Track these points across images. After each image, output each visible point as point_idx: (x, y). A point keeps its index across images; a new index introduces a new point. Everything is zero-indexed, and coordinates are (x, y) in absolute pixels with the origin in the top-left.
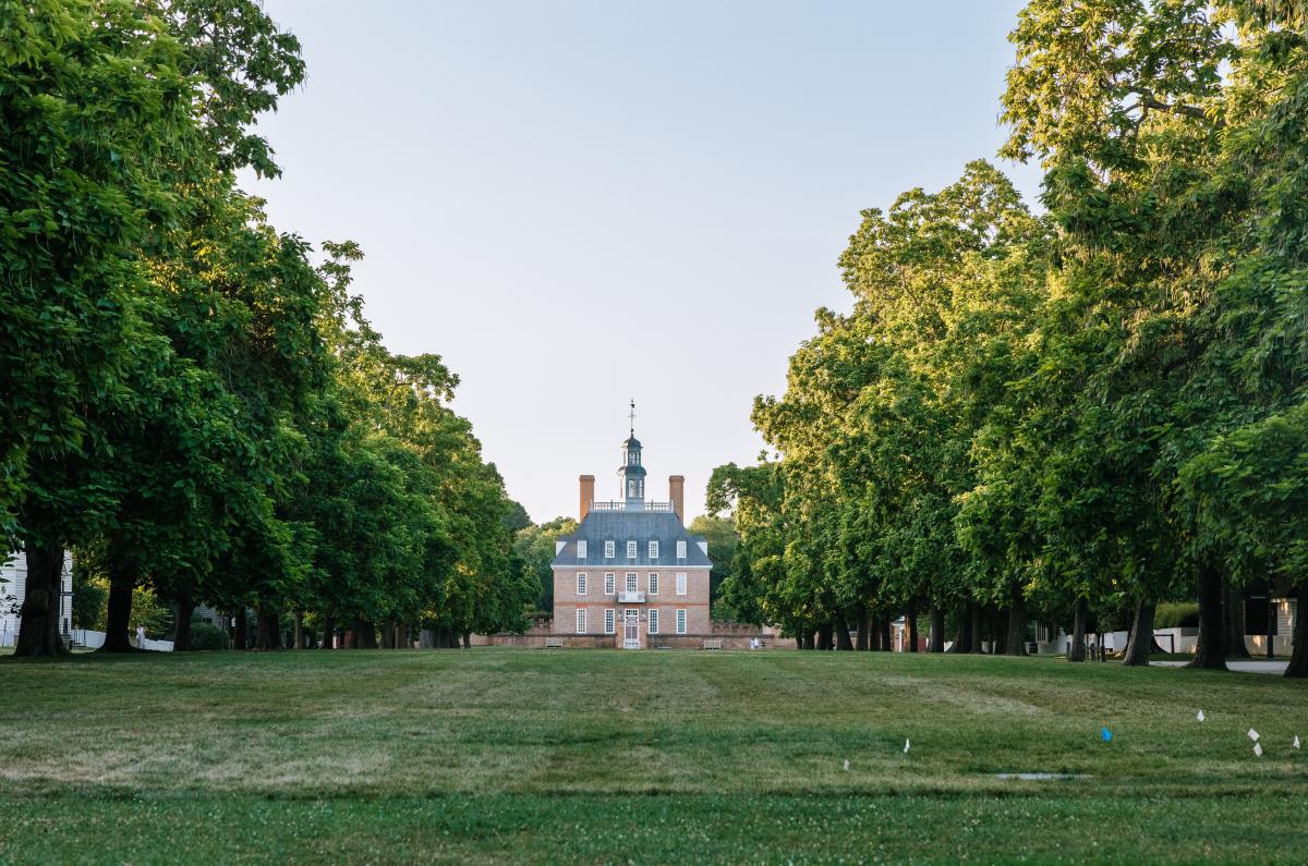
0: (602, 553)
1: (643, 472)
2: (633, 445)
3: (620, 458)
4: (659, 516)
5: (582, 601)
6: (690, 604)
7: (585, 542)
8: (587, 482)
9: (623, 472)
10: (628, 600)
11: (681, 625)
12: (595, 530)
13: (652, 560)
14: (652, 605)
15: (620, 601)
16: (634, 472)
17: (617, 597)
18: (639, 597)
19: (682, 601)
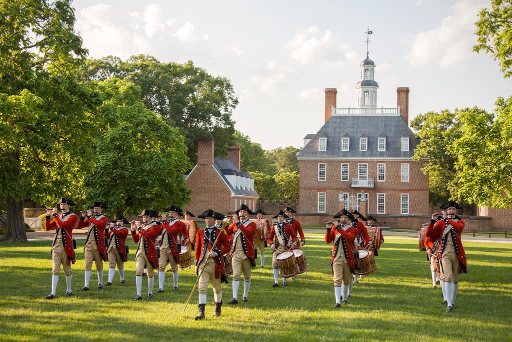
0: (339, 148)
1: (375, 85)
2: (368, 63)
3: (359, 75)
4: (387, 119)
5: (321, 186)
6: (412, 190)
7: (326, 139)
8: (331, 94)
9: (360, 84)
10: (359, 186)
11: (405, 206)
12: (335, 130)
13: (380, 152)
14: (380, 190)
15: (353, 186)
16: (369, 84)
17: (350, 184)
18: (369, 183)
19: (406, 187)
